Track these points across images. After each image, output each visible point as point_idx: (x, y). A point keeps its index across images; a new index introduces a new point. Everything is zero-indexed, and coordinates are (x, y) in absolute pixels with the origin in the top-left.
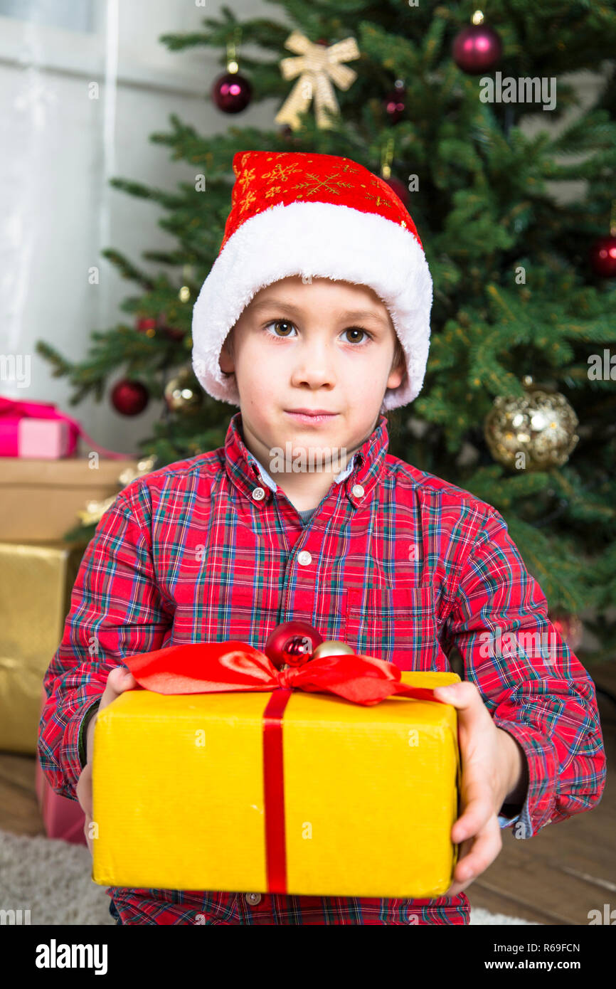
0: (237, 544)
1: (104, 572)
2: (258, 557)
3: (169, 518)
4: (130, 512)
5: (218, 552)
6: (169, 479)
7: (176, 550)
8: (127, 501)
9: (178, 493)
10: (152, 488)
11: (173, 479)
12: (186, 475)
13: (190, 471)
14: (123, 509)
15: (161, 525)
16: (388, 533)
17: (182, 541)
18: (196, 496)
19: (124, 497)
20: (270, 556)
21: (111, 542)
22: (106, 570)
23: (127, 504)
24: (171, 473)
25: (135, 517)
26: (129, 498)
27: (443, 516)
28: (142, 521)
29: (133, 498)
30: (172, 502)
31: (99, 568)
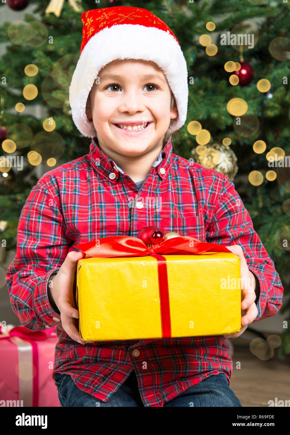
0: (106, 201)
1: (37, 221)
2: (117, 207)
3: (68, 191)
4: (48, 190)
5: (97, 206)
6: (64, 172)
7: (75, 207)
8: (45, 185)
9: (70, 179)
10: (57, 177)
11: (66, 172)
12: (72, 170)
13: (73, 168)
14: (44, 189)
15: (65, 195)
16: (178, 190)
17: (77, 202)
18: (79, 180)
19: (43, 183)
20: (122, 205)
21: (39, 206)
22: (38, 220)
23: (45, 186)
24: (64, 169)
25: (51, 193)
26: (45, 183)
27: (205, 181)
28: (54, 194)
29: (47, 183)
30: (68, 184)
31: (34, 219)
